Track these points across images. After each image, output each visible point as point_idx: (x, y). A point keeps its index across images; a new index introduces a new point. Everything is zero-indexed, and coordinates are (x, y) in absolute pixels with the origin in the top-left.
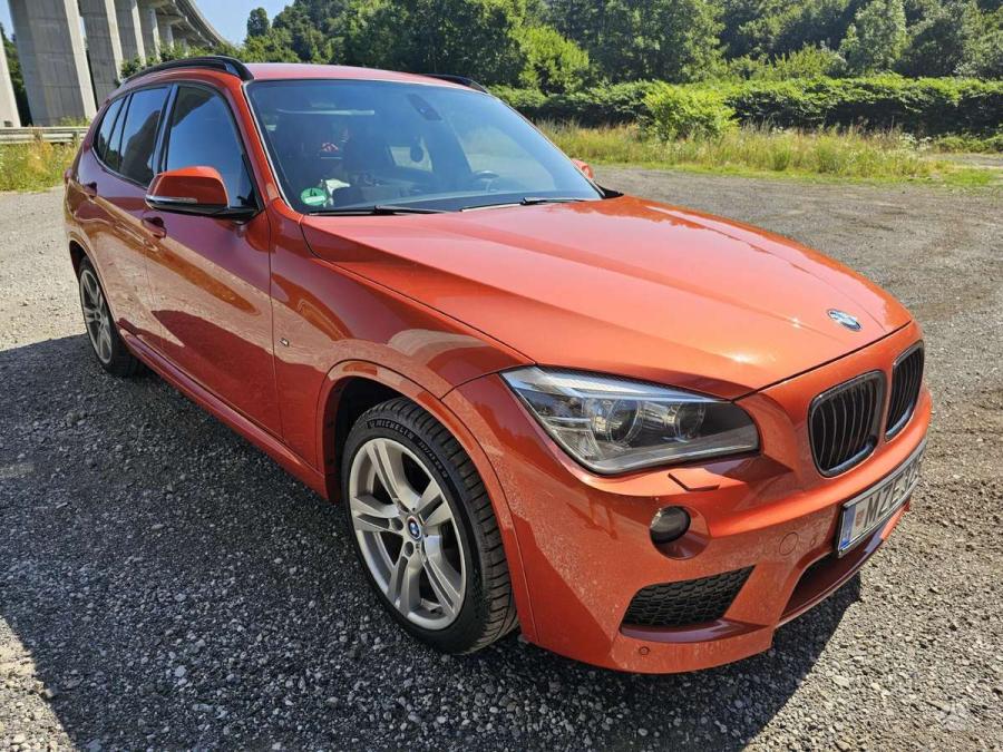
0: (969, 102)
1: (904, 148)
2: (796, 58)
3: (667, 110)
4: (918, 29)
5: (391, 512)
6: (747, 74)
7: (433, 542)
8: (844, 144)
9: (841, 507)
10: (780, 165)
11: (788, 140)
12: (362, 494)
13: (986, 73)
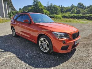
0: (81, 16)
1: (76, 20)
2: (67, 13)
3: (57, 17)
4: (77, 10)
5: (43, 44)
6: (63, 14)
7: (46, 45)
8: (71, 20)
9: (75, 42)
10: (66, 21)
11: (67, 19)
12: (40, 43)
13: (83, 14)
